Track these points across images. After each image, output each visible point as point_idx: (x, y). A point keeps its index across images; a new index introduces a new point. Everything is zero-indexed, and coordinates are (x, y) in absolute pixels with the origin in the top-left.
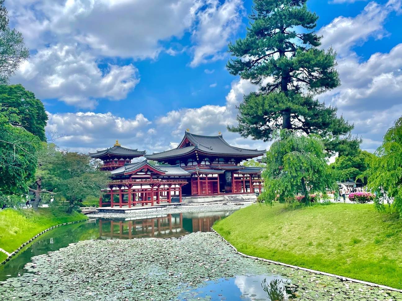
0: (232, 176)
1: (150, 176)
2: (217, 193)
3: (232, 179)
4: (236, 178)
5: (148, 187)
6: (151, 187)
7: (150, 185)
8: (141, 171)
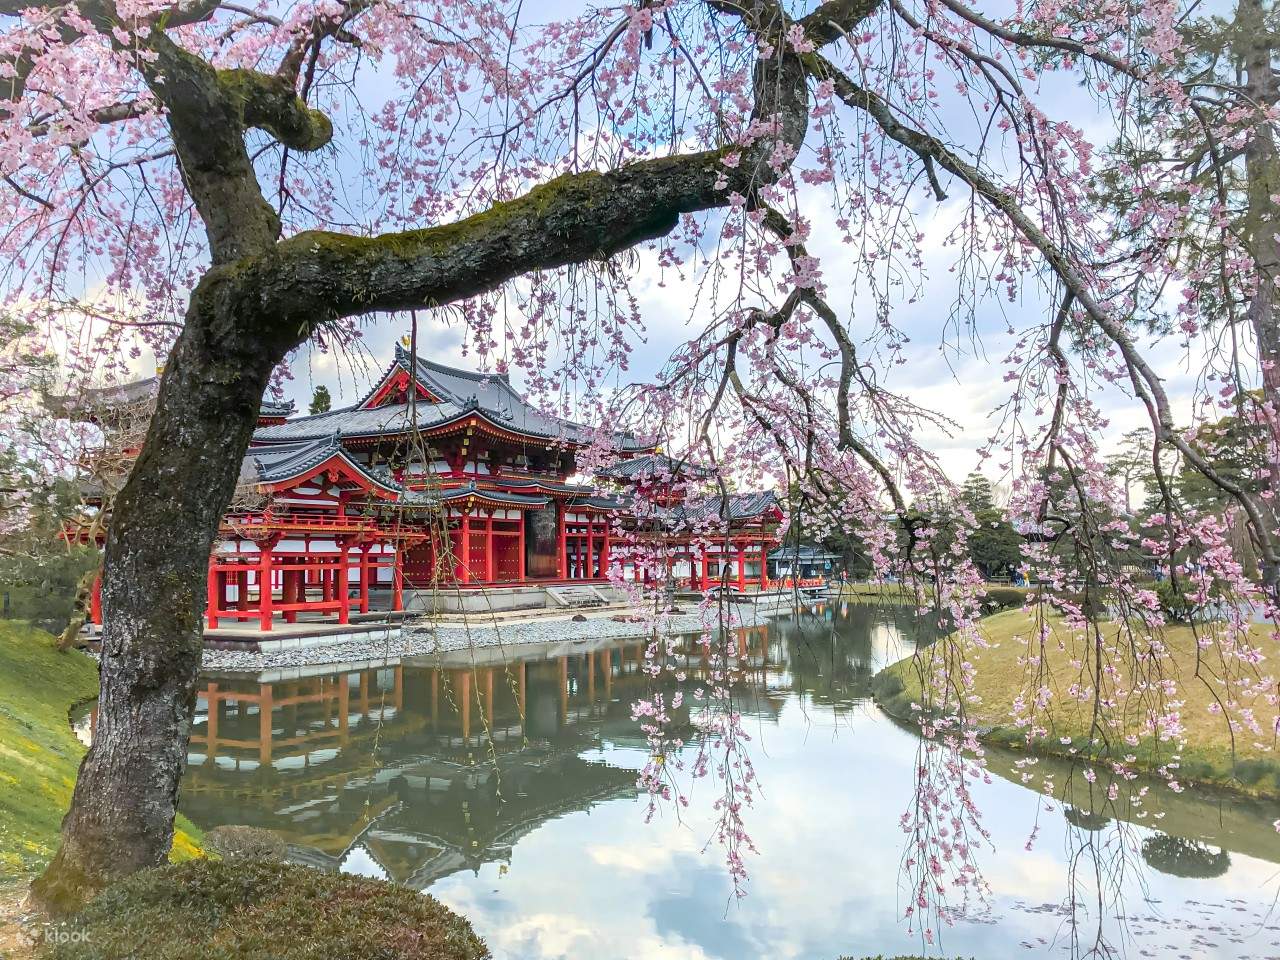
0: (559, 520)
1: (337, 504)
2: (518, 576)
3: (558, 530)
4: (570, 526)
5: (330, 547)
6: (340, 550)
7: (337, 538)
8: (308, 484)
